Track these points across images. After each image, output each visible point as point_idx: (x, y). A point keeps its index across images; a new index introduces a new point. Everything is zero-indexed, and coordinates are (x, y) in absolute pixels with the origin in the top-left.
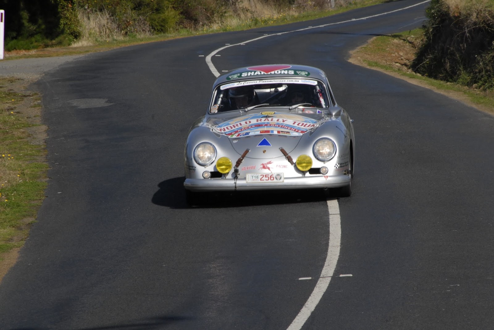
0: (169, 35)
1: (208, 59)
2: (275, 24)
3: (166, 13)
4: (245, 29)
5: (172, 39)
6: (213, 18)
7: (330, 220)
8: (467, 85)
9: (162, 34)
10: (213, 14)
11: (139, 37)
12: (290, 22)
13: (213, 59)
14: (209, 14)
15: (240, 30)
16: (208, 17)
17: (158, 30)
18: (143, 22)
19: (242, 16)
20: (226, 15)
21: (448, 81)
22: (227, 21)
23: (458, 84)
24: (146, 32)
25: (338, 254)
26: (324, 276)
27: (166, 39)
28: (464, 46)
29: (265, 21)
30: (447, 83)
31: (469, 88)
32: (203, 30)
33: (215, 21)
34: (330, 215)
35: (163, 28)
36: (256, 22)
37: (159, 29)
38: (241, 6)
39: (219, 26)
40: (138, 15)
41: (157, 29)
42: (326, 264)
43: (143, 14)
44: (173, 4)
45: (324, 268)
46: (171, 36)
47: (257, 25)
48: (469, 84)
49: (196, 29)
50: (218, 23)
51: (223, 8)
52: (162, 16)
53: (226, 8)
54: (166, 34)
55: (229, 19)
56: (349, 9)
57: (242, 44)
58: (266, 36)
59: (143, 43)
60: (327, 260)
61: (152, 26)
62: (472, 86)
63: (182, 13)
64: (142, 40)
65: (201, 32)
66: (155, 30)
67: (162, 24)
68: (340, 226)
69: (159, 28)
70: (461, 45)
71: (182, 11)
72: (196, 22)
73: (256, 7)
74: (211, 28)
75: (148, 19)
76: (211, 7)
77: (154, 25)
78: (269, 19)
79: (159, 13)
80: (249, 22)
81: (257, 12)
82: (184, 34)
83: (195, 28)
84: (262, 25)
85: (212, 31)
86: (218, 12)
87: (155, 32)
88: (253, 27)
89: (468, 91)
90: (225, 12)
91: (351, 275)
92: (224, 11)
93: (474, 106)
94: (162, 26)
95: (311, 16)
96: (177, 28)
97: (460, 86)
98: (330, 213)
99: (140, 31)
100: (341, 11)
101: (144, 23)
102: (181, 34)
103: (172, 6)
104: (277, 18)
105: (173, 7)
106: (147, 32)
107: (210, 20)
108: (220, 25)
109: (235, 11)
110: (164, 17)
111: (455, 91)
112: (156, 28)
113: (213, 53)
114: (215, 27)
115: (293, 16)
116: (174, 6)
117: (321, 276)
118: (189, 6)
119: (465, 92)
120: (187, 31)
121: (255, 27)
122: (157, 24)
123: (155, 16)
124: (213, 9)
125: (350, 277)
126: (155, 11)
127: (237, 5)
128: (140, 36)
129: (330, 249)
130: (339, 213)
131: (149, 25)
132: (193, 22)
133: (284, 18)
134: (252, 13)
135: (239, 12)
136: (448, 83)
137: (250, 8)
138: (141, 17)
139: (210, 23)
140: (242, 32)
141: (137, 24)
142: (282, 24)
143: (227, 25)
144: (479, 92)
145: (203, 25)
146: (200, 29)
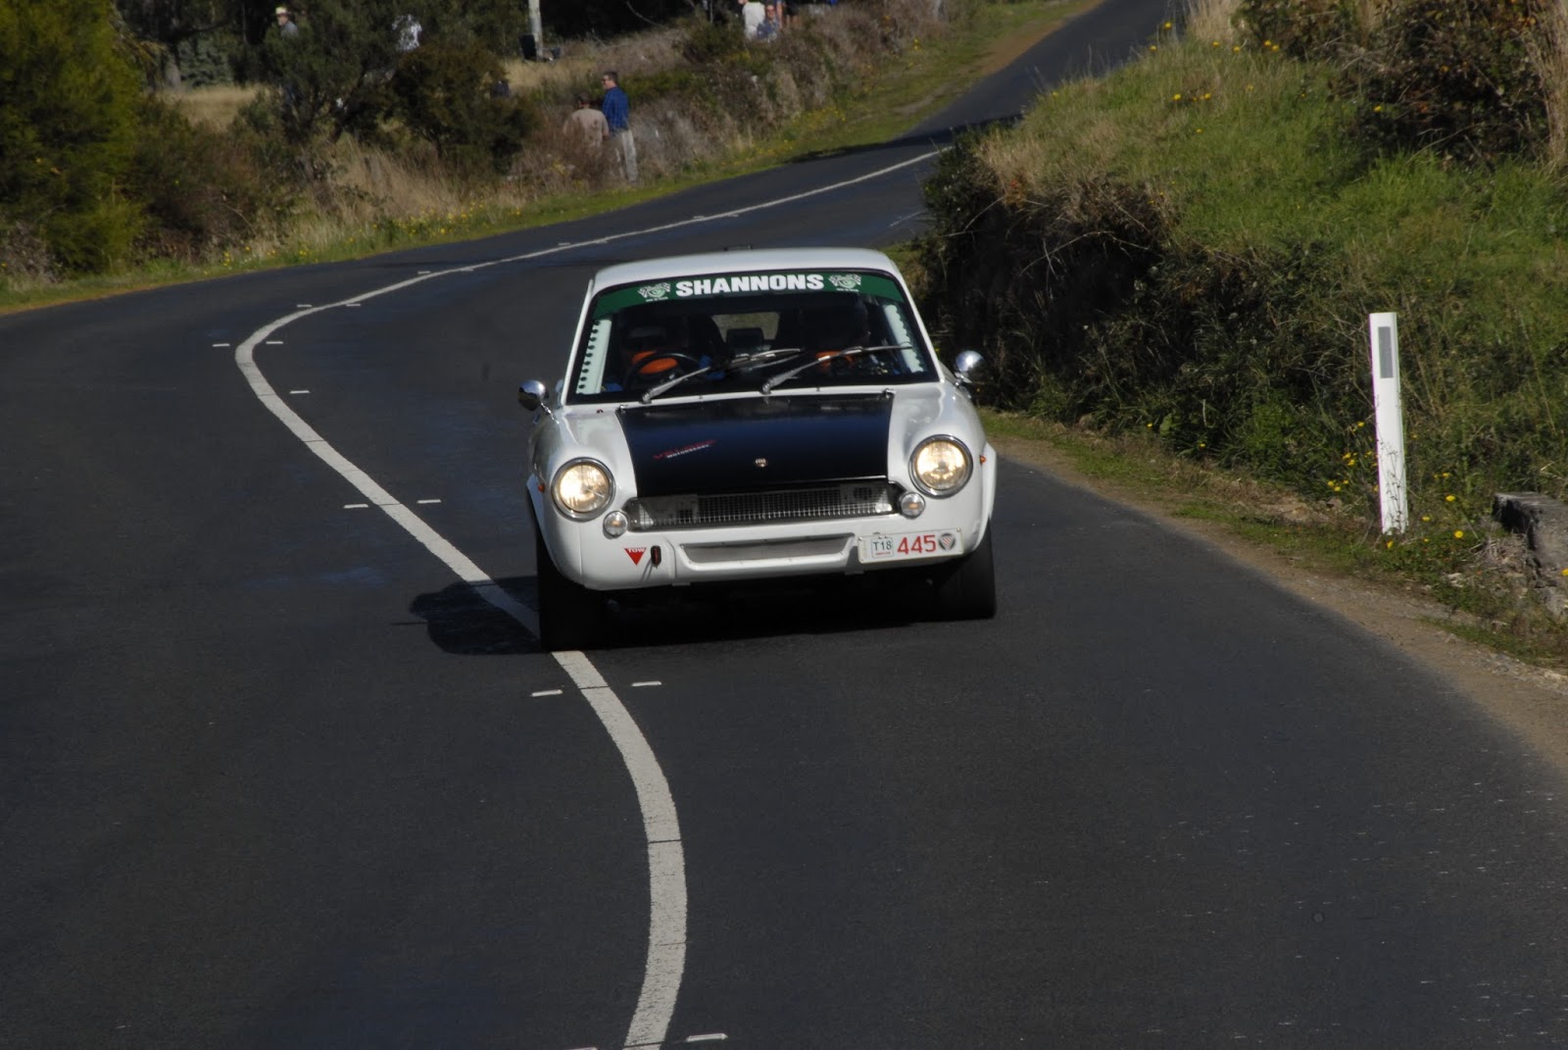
0: (116, 280)
1: (244, 353)
2: (453, 239)
3: (102, 212)
4: (357, 255)
5: (124, 291)
6: (252, 221)
7: (651, 860)
8: (1063, 420)
9: (92, 278)
10: (251, 208)
11: (16, 288)
12: (502, 231)
13: (260, 352)
14: (239, 211)
15: (341, 257)
16: (240, 219)
17: (77, 266)
18: (26, 241)
19: (346, 212)
20: (295, 211)
21: (1002, 407)
22: (299, 232)
23: (1034, 414)
24: (37, 271)
25: (680, 970)
26: (640, 1042)
27: (105, 295)
28: (1045, 296)
29: (420, 228)
30: (998, 412)
31: (1070, 426)
32: (222, 263)
33: (260, 231)
34: (650, 846)
35: (91, 259)
36: (389, 229)
37: (79, 261)
38: (341, 183)
39: (274, 247)
40: (11, 219)
41: (75, 263)
42: (643, 1001)
43: (26, 216)
44: (124, 182)
45: (637, 1017)
46: (122, 281)
47: (396, 241)
48: (1069, 416)
49: (200, 259)
50: (271, 238)
51: (283, 190)
52: (89, 219)
53: (292, 190)
54: (106, 278)
55: (304, 226)
56: (683, 186)
57: (350, 302)
58: (426, 275)
59: (30, 306)
60: (644, 990)
61: (58, 254)
62: (1077, 421)
63: (152, 209)
64: (25, 299)
65: (215, 269)
66: (66, 264)
67: (89, 245)
68: (682, 877)
69: (80, 257)
70: (1038, 295)
71: (152, 201)
72: (199, 237)
73: (389, 185)
74: (248, 253)
75: (42, 230)
76: (247, 189)
77: (62, 249)
78: (434, 223)
79: (80, 211)
80: (368, 232)
81: (392, 199)
82: (160, 275)
83: (196, 254)
84: (407, 242)
85: (251, 265)
86: (268, 204)
87: (69, 271)
88: (383, 249)
89: (1065, 437)
90: (291, 203)
91: (723, 1036)
92: (287, 198)
93: (1087, 485)
94: (89, 251)
95: (565, 210)
96: (139, 257)
97: (1041, 423)
98: (651, 838)
99: (18, 270)
100: (660, 192)
101: (30, 245)
102: (152, 277)
103: (120, 187)
104: (458, 219)
105: (124, 191)
106: (42, 272)
107: (243, 229)
108: (278, 244)
109: (324, 199)
110: (93, 224)
111: (1026, 437)
112: (70, 260)
113: (260, 336)
114: (262, 251)
115: (507, 210)
116: (128, 186)
117: (628, 1043)
118: (173, 187)
119: (1057, 443)
120: (172, 266)
121: (389, 250)
122: (72, 245)
123: (66, 222)
124: (251, 193)
125: (718, 1042)
126: (64, 206)
127: (329, 181)
128: (20, 286)
129: (653, 954)
130: (679, 838)
131: (48, 252)
132: (190, 235)
133: (480, 220)
134: (376, 202)
135: (335, 201)
136: (1004, 415)
137: (370, 189)
138: (19, 225)
139: (246, 238)
140: (351, 264)
141: (8, 247)
142: (475, 236)
143: (299, 244)
144: (1097, 441)
145: (222, 246)
146: (213, 258)
